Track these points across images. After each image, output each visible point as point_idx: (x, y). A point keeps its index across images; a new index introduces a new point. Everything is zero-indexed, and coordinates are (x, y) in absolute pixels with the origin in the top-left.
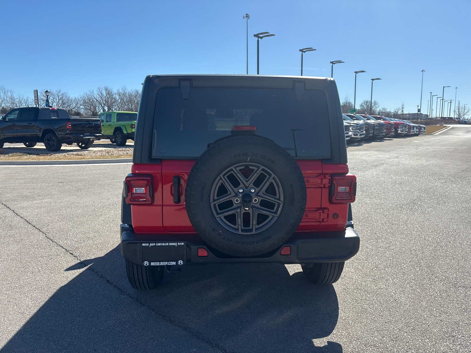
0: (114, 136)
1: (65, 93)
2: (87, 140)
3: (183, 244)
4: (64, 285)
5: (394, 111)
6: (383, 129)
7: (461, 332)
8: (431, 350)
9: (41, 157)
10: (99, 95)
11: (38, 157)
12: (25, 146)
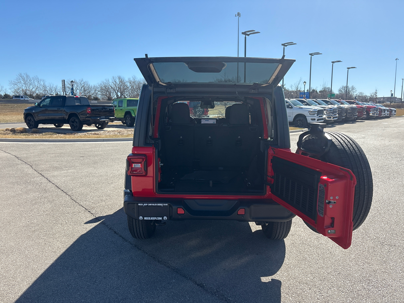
0: (124, 119)
1: (86, 82)
2: (103, 122)
3: (167, 205)
4: (84, 233)
5: (370, 95)
6: (355, 113)
7: (376, 277)
8: (349, 288)
9: (67, 136)
10: (114, 83)
11: (65, 136)
12: (55, 127)
